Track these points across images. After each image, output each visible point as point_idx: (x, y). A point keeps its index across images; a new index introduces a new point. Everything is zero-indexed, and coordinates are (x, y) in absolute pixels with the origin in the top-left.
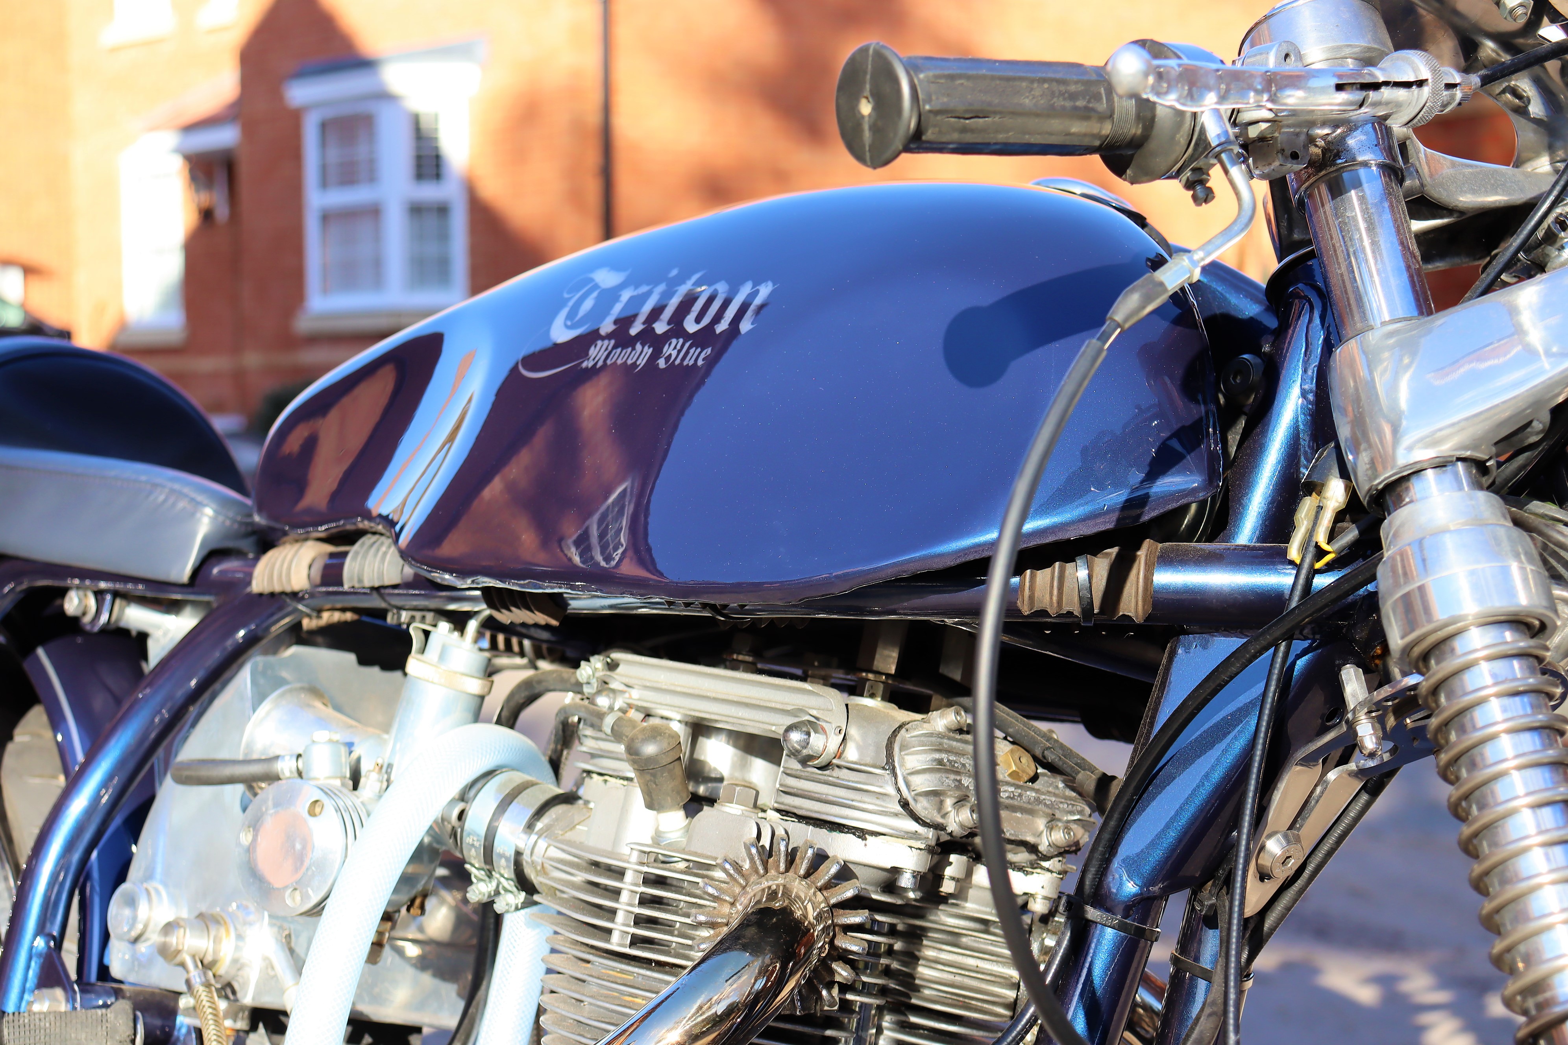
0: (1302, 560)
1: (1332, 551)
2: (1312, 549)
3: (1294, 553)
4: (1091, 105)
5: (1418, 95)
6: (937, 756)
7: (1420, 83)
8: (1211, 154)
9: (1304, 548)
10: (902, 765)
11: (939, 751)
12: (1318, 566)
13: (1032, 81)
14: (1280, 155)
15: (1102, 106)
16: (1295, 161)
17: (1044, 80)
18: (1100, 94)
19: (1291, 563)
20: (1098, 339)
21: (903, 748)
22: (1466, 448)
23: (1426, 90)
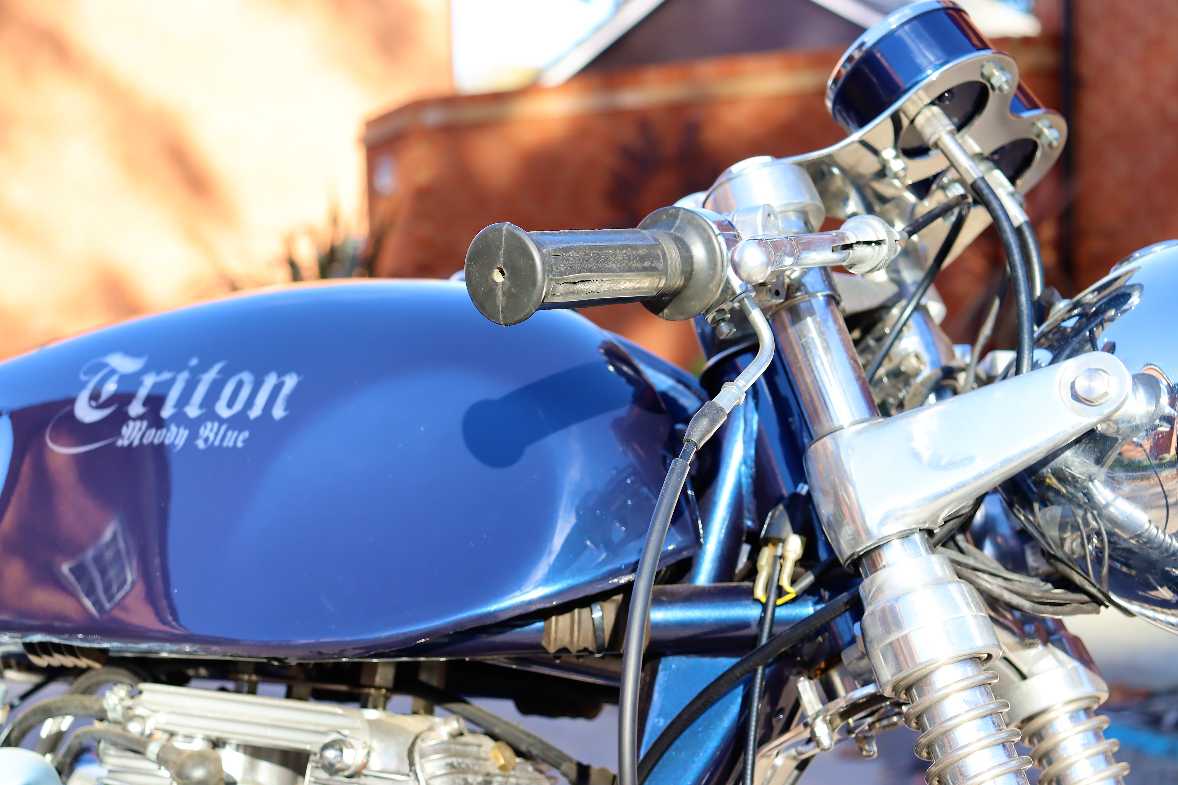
0: (768, 599)
1: (792, 592)
2: (774, 589)
3: (760, 593)
4: (654, 265)
5: (879, 251)
6: (449, 760)
7: (878, 243)
8: (736, 299)
9: (767, 589)
10: (423, 770)
11: (451, 756)
12: (780, 602)
13: (615, 248)
14: (768, 293)
15: (660, 266)
16: (778, 297)
17: (624, 247)
18: (658, 255)
19: (758, 601)
20: (681, 458)
21: (422, 756)
22: (925, 523)
23: (884, 248)
